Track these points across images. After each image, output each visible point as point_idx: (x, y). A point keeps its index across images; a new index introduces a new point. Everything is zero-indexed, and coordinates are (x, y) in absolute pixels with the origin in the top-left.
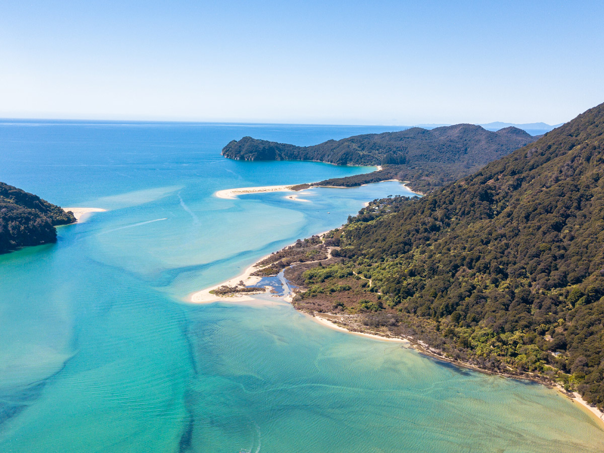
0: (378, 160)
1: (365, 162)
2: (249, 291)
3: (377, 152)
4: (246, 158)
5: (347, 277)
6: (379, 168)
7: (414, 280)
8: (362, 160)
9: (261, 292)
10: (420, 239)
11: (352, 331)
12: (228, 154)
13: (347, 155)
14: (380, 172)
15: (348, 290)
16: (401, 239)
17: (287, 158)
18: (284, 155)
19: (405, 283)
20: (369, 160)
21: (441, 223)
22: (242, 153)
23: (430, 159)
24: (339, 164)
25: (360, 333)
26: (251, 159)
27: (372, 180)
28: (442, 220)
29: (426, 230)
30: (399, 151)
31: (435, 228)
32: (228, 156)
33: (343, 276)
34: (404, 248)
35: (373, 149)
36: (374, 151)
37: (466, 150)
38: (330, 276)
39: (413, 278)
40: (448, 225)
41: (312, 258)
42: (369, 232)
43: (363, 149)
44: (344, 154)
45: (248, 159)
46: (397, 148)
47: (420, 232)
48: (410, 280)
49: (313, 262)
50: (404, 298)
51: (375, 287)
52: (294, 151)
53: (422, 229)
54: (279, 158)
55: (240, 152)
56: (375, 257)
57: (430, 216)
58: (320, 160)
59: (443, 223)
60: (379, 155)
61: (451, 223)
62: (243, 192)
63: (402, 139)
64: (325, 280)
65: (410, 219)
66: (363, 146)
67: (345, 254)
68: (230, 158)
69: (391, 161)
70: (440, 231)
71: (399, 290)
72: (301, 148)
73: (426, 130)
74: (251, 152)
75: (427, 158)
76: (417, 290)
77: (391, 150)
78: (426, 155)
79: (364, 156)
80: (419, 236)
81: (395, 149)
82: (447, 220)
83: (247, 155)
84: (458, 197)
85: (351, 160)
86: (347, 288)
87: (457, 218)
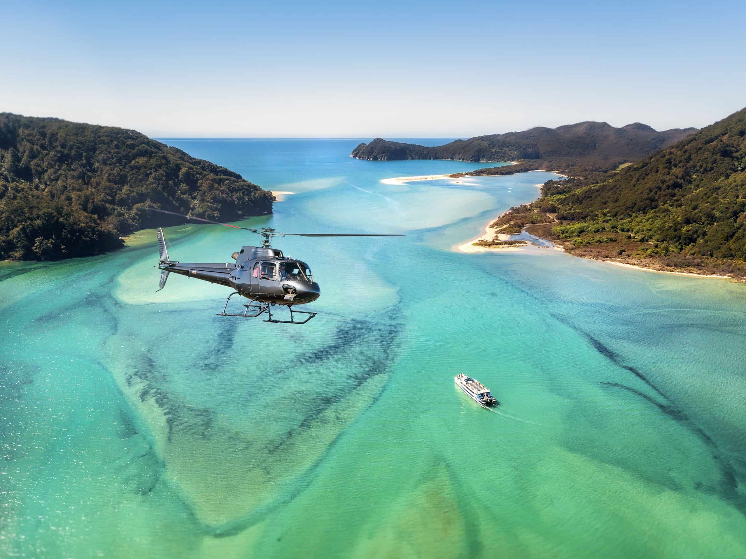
0: (510, 156)
1: (497, 159)
2: (512, 244)
3: (507, 149)
4: (379, 158)
5: (602, 231)
6: (514, 163)
7: (692, 227)
8: (495, 157)
9: (524, 245)
10: (666, 195)
11: (659, 271)
12: (360, 156)
13: (479, 152)
14: (515, 166)
15: (615, 241)
16: (645, 196)
17: (417, 157)
18: (415, 154)
19: (683, 230)
20: (502, 156)
21: (682, 181)
22: (374, 154)
23: (562, 154)
24: (472, 161)
25: (669, 272)
26: (384, 160)
27: (521, 170)
28: (683, 178)
29: (668, 187)
30: (529, 148)
31: (677, 186)
32: (360, 157)
33: (598, 231)
34: (651, 204)
35: (503, 147)
36: (504, 148)
37: (595, 145)
38: (583, 231)
39: (690, 225)
40: (690, 182)
41: (541, 220)
42: (591, 197)
43: (494, 147)
44: (477, 151)
45: (381, 160)
46: (527, 145)
47: (662, 189)
48: (690, 227)
49: (543, 224)
50: (686, 244)
51: (645, 237)
52: (424, 151)
53: (664, 186)
54: (410, 158)
55: (372, 153)
56: (619, 214)
57: (669, 174)
58: (451, 159)
59: (684, 181)
60: (510, 152)
61: (693, 180)
62: (407, 179)
63: (527, 137)
64: (580, 235)
65: (644, 179)
66: (493, 144)
67: (572, 217)
68: (363, 159)
69: (525, 156)
70: (683, 188)
71: (680, 237)
72: (430, 148)
73: (550, 129)
74: (384, 153)
75: (558, 154)
76: (698, 236)
77: (521, 148)
78: (557, 151)
79: (496, 153)
80: (662, 193)
81: (524, 146)
82: (688, 177)
83: (380, 155)
84: (696, 155)
85: (484, 157)
86: (614, 239)
87: (698, 176)
